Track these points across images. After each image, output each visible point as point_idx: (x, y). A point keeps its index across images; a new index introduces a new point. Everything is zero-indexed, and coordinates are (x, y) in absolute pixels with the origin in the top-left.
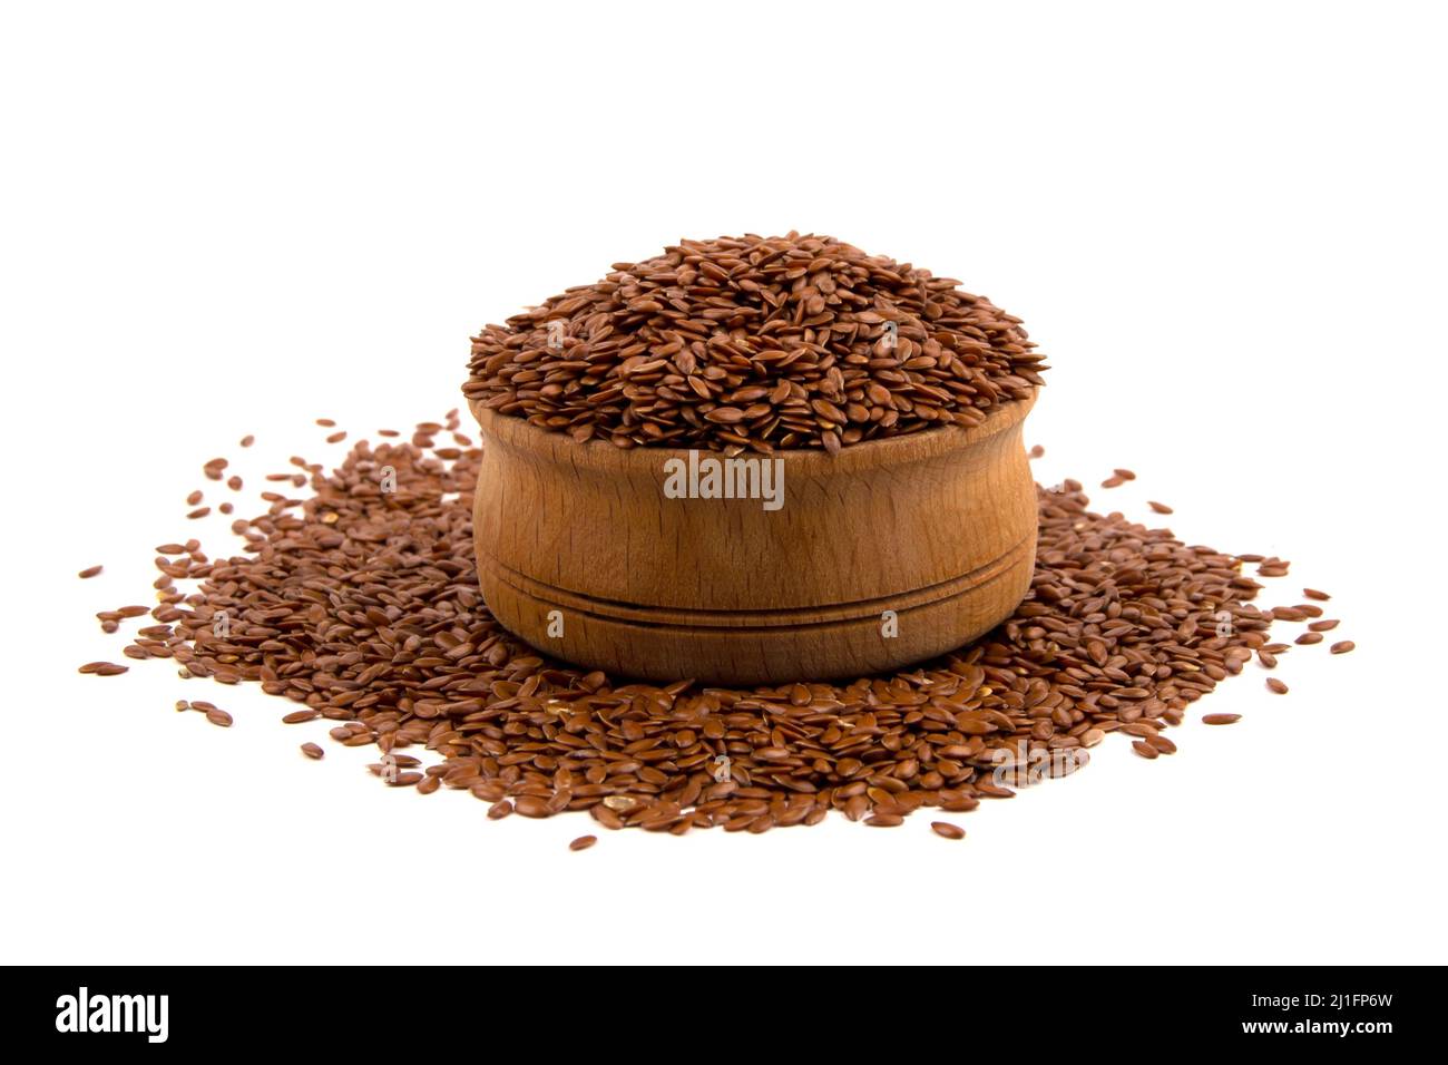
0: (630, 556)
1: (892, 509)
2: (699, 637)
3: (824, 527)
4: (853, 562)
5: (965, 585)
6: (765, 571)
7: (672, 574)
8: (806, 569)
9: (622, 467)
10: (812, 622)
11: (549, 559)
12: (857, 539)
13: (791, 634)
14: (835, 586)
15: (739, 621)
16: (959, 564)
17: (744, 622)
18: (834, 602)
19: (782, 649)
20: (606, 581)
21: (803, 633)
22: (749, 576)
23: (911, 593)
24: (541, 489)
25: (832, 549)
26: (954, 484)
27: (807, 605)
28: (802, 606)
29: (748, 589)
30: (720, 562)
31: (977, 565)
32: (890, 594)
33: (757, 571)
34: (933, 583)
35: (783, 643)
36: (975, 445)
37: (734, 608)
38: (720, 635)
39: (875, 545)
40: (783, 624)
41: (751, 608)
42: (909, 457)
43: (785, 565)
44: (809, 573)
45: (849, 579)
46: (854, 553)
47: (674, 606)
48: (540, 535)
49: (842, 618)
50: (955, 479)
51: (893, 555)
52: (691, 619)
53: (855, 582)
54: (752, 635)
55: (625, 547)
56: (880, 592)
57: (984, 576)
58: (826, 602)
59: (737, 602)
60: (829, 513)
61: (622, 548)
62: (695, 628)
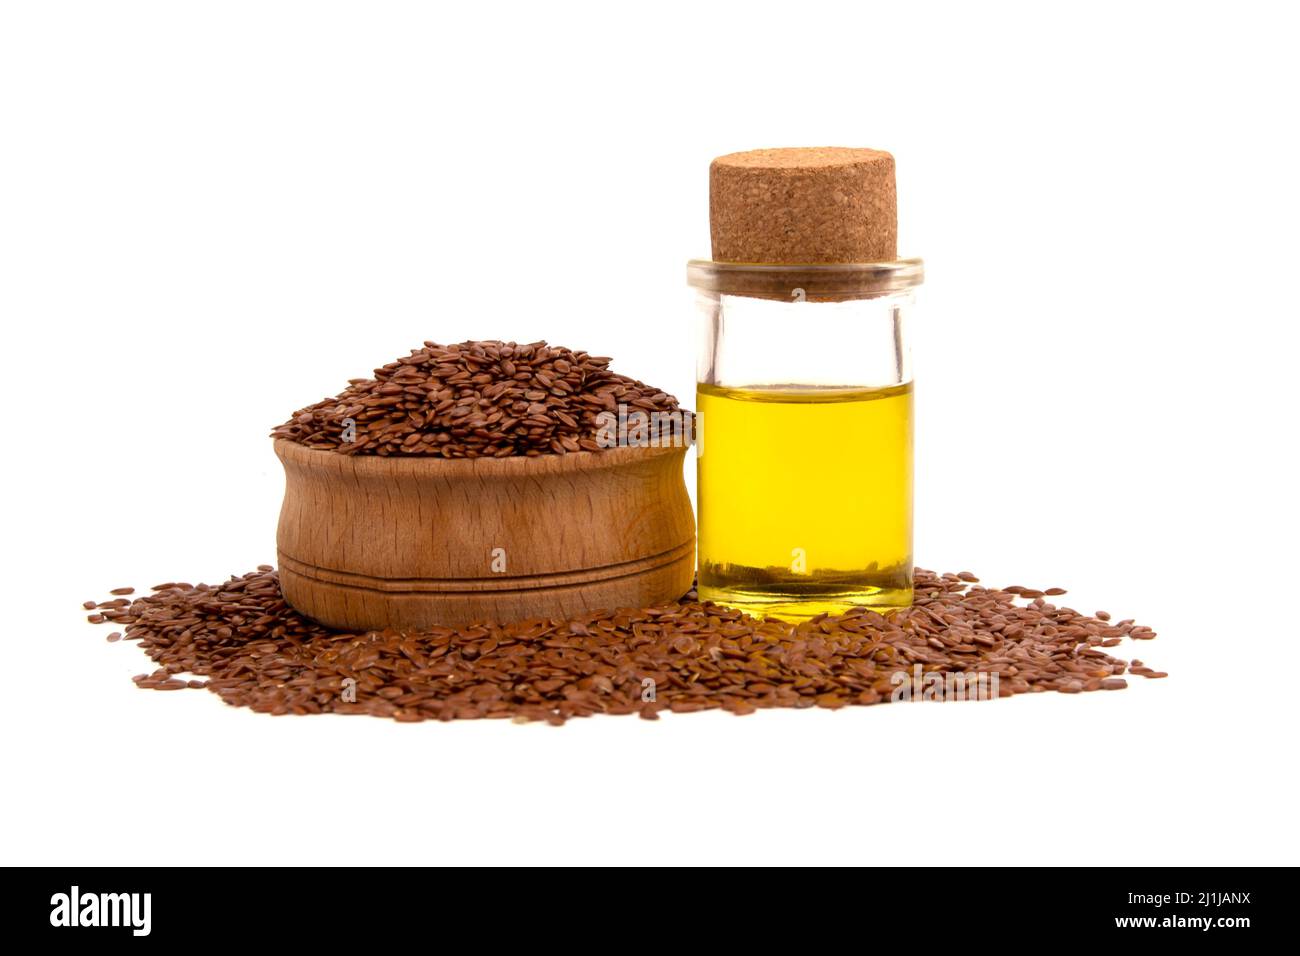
1: (590, 504)
2: (449, 600)
4: (562, 541)
7: (429, 553)
10: (532, 586)
12: (564, 526)
13: (518, 596)
15: (479, 585)
17: (482, 587)
18: (548, 572)
19: (512, 607)
21: (527, 595)
27: (529, 574)
28: (525, 574)
35: (512, 603)
37: (475, 577)
38: (466, 597)
40: (511, 588)
44: (530, 549)
45: (560, 554)
49: (554, 584)
52: (444, 586)
53: (564, 556)
54: (490, 596)
56: (582, 564)
59: (477, 573)
62: (446, 593)
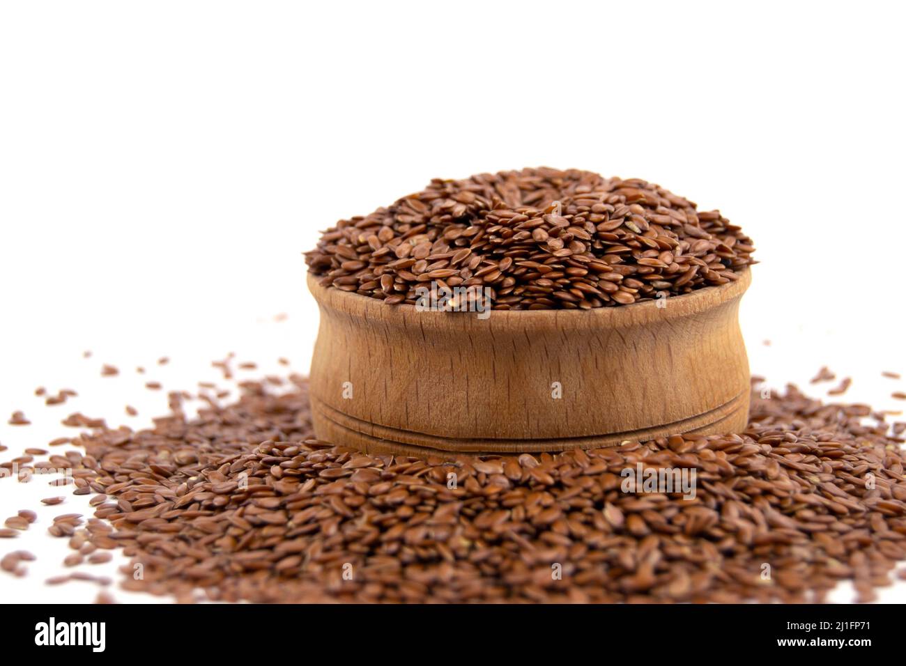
0: (470, 400)
3: (622, 369)
5: (719, 415)
6: (580, 405)
8: (610, 403)
9: (465, 327)
11: (398, 408)
14: (632, 416)
16: (716, 398)
20: (449, 421)
22: (567, 410)
23: (684, 421)
24: (388, 353)
25: (629, 387)
26: (709, 336)
29: (567, 421)
30: (544, 401)
31: (727, 400)
32: (671, 422)
33: (573, 405)
34: (700, 413)
36: (726, 304)
39: (660, 383)
41: (570, 436)
42: (685, 312)
43: (595, 400)
46: (645, 389)
47: (507, 437)
48: (388, 391)
50: (710, 332)
51: (672, 390)
55: (465, 393)
57: (730, 409)
58: (626, 429)
60: (626, 358)
61: (462, 394)
